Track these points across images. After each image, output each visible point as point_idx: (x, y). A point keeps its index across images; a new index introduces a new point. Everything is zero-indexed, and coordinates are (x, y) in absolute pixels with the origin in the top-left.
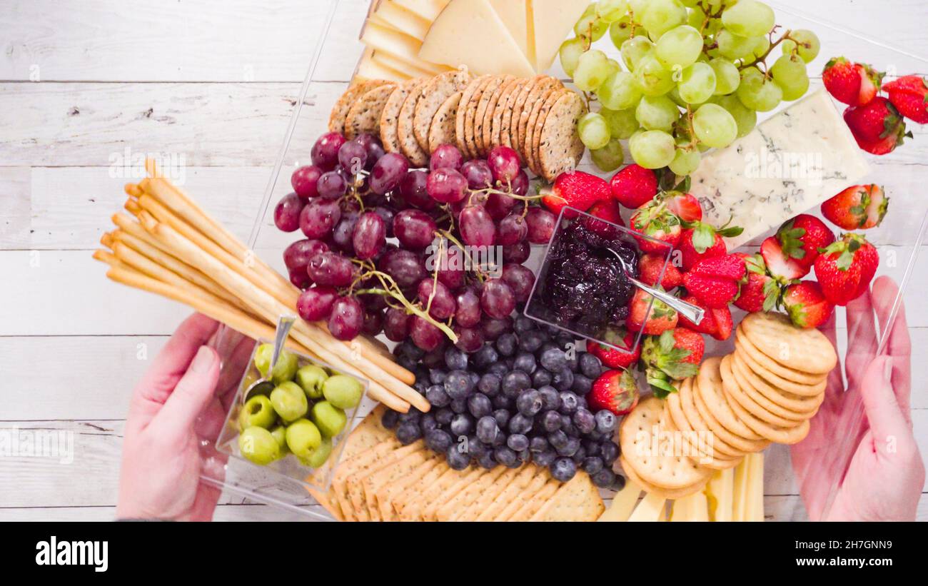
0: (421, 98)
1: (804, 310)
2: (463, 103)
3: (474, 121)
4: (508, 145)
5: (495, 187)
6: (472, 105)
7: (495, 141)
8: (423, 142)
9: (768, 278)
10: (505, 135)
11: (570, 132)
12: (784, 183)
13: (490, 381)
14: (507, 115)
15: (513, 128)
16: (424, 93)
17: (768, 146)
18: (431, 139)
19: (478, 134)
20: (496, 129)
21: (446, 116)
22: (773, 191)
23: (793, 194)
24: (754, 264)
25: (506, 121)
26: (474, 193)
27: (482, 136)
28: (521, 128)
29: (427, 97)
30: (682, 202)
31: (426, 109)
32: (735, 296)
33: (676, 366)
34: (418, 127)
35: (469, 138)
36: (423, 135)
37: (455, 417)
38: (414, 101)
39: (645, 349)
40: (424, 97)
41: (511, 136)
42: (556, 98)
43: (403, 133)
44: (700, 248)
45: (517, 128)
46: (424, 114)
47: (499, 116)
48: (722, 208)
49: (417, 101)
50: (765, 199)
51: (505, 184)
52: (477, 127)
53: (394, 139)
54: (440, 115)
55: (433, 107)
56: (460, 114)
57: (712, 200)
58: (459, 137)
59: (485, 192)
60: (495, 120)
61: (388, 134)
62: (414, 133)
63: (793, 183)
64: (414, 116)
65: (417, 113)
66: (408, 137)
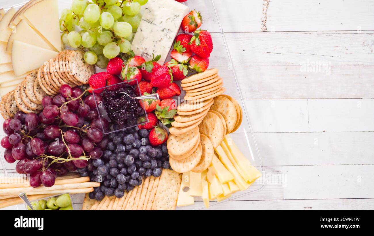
0: (25, 89)
1: (198, 66)
2: (40, 81)
3: (47, 84)
4: (64, 83)
5: (66, 101)
6: (43, 79)
7: (59, 85)
8: (37, 102)
9: (180, 65)
10: (61, 80)
11: (83, 64)
12: (162, 31)
13: (112, 162)
14: (56, 74)
15: (61, 76)
16: (25, 87)
17: (149, 23)
18: (38, 99)
19: (52, 87)
20: (57, 81)
21: (37, 88)
22: (161, 36)
23: (167, 32)
24: (172, 64)
25: (57, 76)
26: (60, 108)
27: (53, 87)
28: (64, 74)
29: (26, 87)
30: (135, 60)
31: (29, 91)
32: (171, 78)
33: (168, 114)
34: (31, 98)
35: (50, 90)
36: (35, 100)
37: (110, 181)
38: (23, 91)
39: (157, 115)
40: (25, 88)
41: (63, 79)
42: (68, 57)
43: (28, 104)
44: (150, 71)
45: (63, 76)
46: (30, 93)
47: (54, 76)
48: (150, 52)
49: (24, 90)
50: (161, 40)
51: (69, 98)
52: (49, 85)
53: (26, 108)
54: (35, 89)
55: (31, 89)
56: (41, 85)
57: (145, 52)
58: (47, 92)
59: (64, 105)
60: (54, 79)
61: (23, 108)
62: (32, 101)
63: (165, 29)
64: (27, 96)
65: (27, 95)
66: (31, 104)
